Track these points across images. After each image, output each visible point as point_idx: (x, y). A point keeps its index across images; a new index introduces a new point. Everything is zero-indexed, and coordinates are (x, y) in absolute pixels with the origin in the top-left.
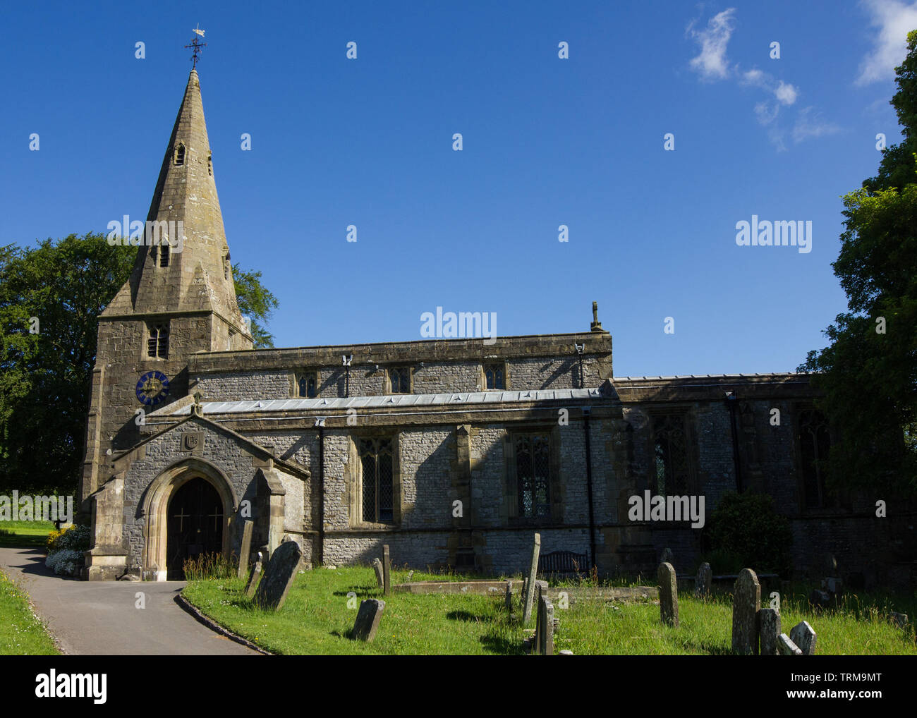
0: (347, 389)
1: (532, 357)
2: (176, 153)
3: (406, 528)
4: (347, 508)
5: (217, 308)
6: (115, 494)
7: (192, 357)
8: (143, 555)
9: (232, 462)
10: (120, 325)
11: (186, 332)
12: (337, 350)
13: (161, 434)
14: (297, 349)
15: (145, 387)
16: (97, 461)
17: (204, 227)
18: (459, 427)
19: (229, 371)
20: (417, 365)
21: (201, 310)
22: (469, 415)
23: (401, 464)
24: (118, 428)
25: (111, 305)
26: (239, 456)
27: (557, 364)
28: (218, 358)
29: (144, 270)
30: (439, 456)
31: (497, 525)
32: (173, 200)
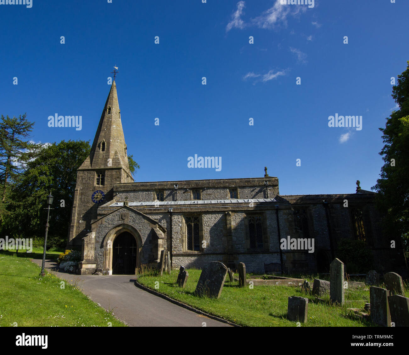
0: (176, 198)
1: (248, 186)
2: (108, 110)
3: (206, 253)
4: (181, 245)
5: (123, 167)
6: (92, 238)
7: (115, 185)
8: (103, 264)
9: (141, 225)
10: (86, 173)
11: (112, 176)
12: (172, 183)
13: (111, 213)
14: (156, 182)
15: (96, 196)
16: (76, 225)
17: (118, 137)
18: (226, 213)
19: (130, 190)
20: (203, 189)
21: (118, 167)
22: (230, 208)
23: (203, 227)
24: (84, 212)
25: (82, 165)
26: (144, 223)
27: (258, 189)
28: (125, 186)
29: (95, 152)
30: (218, 224)
31: (242, 252)
32: (107, 127)
